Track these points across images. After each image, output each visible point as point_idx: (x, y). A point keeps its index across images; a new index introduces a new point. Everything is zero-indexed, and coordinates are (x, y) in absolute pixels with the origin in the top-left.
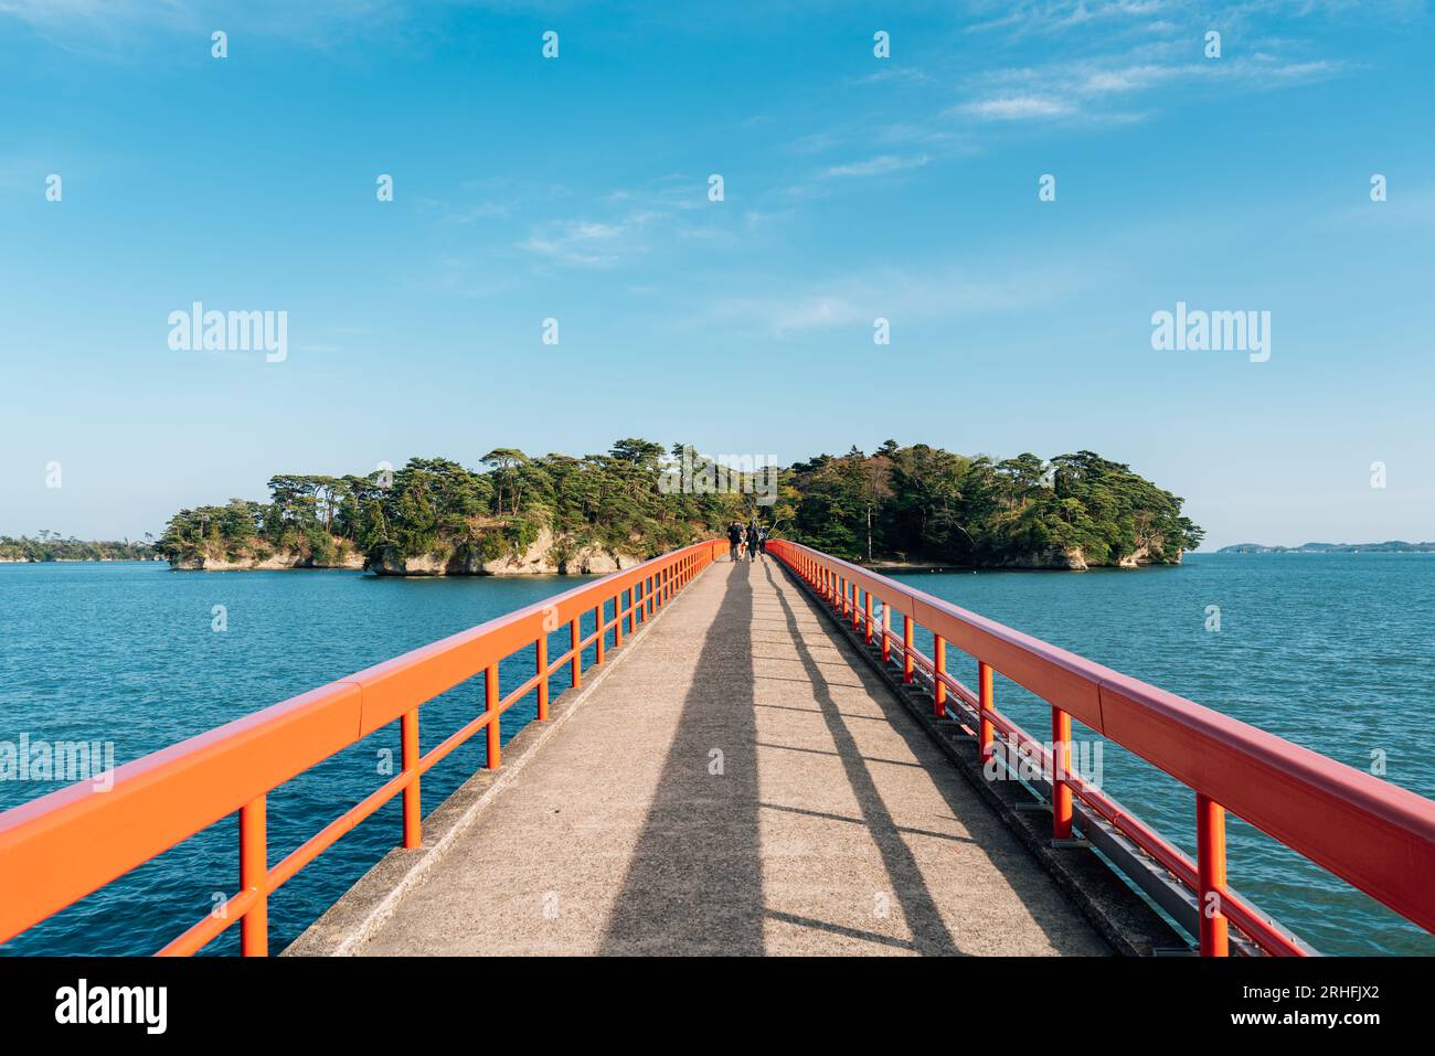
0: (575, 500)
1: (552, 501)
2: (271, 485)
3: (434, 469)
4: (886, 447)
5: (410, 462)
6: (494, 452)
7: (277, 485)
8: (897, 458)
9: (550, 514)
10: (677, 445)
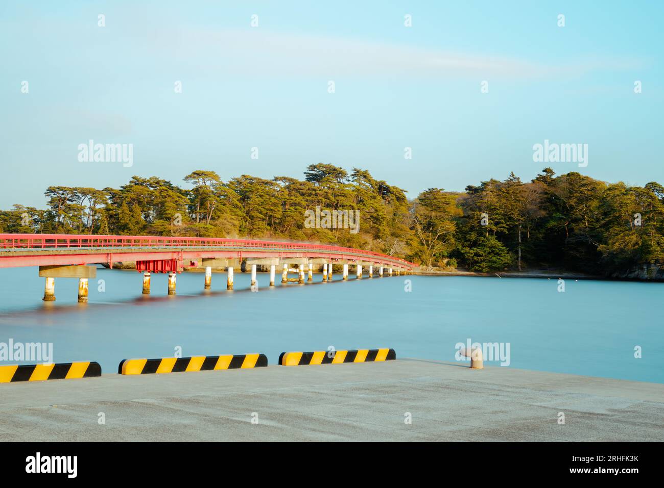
0: (261, 213)
1: (239, 213)
2: (47, 194)
3: (151, 185)
4: (544, 174)
5: (132, 180)
6: (194, 173)
7: (52, 194)
8: (552, 183)
9: (236, 223)
10: (355, 169)
